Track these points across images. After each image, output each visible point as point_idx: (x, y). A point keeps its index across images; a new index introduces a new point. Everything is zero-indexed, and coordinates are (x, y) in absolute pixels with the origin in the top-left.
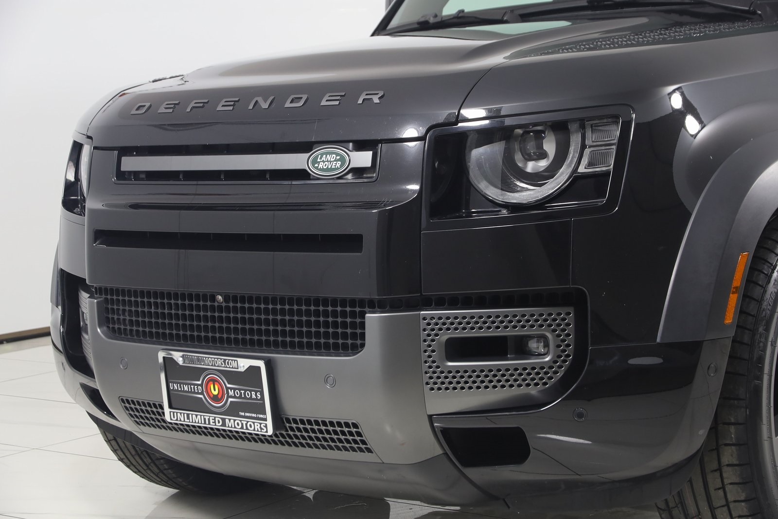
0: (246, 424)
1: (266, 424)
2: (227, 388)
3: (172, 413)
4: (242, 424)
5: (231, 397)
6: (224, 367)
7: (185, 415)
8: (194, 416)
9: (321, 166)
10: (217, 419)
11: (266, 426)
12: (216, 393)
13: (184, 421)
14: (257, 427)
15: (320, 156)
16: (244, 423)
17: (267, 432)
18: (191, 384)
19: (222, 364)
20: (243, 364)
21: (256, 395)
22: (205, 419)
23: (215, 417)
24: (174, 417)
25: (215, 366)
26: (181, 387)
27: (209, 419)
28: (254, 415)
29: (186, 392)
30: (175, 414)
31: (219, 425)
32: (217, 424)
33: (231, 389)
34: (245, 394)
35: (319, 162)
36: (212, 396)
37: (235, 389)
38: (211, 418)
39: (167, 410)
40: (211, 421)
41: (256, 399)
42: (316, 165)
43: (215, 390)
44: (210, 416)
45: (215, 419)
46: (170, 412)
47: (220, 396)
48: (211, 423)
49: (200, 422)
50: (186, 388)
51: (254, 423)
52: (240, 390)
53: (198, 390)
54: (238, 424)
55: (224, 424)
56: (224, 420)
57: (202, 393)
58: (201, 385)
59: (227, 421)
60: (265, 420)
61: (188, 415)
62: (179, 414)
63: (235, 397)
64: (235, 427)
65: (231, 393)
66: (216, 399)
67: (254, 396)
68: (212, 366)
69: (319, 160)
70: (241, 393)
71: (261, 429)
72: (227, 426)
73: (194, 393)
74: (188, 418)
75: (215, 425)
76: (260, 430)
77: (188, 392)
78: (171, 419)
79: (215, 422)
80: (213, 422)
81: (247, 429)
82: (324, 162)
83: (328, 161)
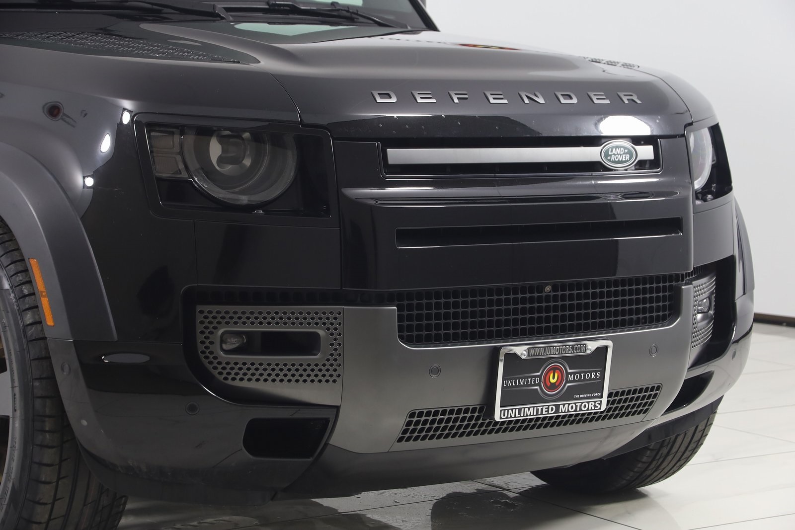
0: (581, 406)
1: (601, 401)
2: (568, 374)
3: (503, 411)
4: (576, 406)
5: (571, 382)
6: (571, 353)
7: (517, 410)
8: (526, 410)
9: (613, 158)
10: (550, 407)
11: (600, 404)
12: (553, 381)
13: (515, 417)
14: (591, 406)
15: (610, 149)
16: (578, 405)
17: (600, 409)
18: (528, 378)
19: (569, 350)
20: (592, 346)
21: (596, 375)
22: (537, 410)
23: (549, 406)
24: (504, 416)
25: (562, 354)
26: (516, 383)
27: (542, 410)
28: (589, 395)
29: (522, 386)
30: (506, 411)
31: (551, 413)
32: (550, 412)
33: (571, 374)
34: (584, 376)
35: (611, 155)
36: (549, 385)
37: (574, 373)
38: (544, 407)
39: (498, 409)
40: (544, 410)
41: (596, 379)
42: (609, 158)
43: (553, 378)
44: (543, 406)
45: (548, 408)
46: (501, 411)
47: (557, 384)
48: (544, 413)
49: (532, 414)
50: (522, 382)
51: (588, 403)
52: (580, 373)
53: (535, 382)
54: (572, 408)
55: (557, 411)
56: (557, 407)
57: (539, 385)
58: (540, 376)
59: (561, 406)
60: (601, 397)
61: (520, 410)
62: (510, 411)
63: (574, 381)
64: (569, 411)
65: (571, 378)
66: (553, 387)
67: (593, 376)
68: (559, 354)
69: (610, 153)
70: (581, 376)
71: (595, 406)
72: (560, 411)
73: (532, 385)
74: (519, 413)
75: (548, 414)
76: (593, 408)
77: (524, 386)
78: (501, 418)
79: (548, 411)
80: (546, 411)
81: (581, 410)
82: (614, 154)
83: (618, 154)
